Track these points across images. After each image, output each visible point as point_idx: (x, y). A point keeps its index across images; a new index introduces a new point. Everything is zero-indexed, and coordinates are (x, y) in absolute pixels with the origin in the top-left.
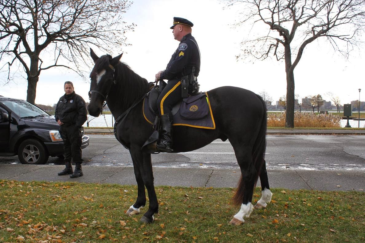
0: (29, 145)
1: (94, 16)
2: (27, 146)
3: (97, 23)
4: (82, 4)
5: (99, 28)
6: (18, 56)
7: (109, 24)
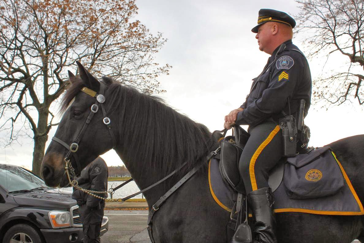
0: (18, 234)
1: (118, 57)
2: (15, 235)
3: (122, 65)
4: (103, 43)
5: (125, 72)
6: (23, 110)
7: (137, 66)
